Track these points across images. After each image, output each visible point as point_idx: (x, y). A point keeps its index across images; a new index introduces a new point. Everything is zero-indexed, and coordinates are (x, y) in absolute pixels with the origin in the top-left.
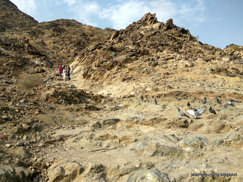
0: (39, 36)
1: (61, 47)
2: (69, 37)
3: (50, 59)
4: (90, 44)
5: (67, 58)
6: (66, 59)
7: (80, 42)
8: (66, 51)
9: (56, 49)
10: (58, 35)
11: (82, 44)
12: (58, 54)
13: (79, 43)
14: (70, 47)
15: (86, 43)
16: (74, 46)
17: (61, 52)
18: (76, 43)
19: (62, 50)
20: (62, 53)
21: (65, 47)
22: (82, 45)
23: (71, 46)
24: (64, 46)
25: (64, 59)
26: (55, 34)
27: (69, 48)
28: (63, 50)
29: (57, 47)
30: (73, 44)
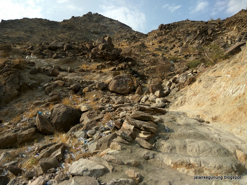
0: (141, 40)
1: (172, 46)
2: (185, 31)
3: (144, 65)
4: (225, 31)
5: (184, 59)
6: (181, 61)
7: (207, 30)
8: (180, 49)
9: (163, 49)
10: (166, 33)
11: (210, 32)
12: (164, 56)
13: (205, 32)
14: (188, 42)
15: (217, 29)
16: (195, 39)
17: (172, 52)
18: (198, 33)
19: (173, 49)
20: (172, 54)
21: (179, 44)
22: (212, 33)
23: (190, 40)
24: (176, 43)
25: (176, 64)
26: (162, 33)
27: (185, 43)
28: (175, 49)
29: (165, 47)
30: (193, 35)
